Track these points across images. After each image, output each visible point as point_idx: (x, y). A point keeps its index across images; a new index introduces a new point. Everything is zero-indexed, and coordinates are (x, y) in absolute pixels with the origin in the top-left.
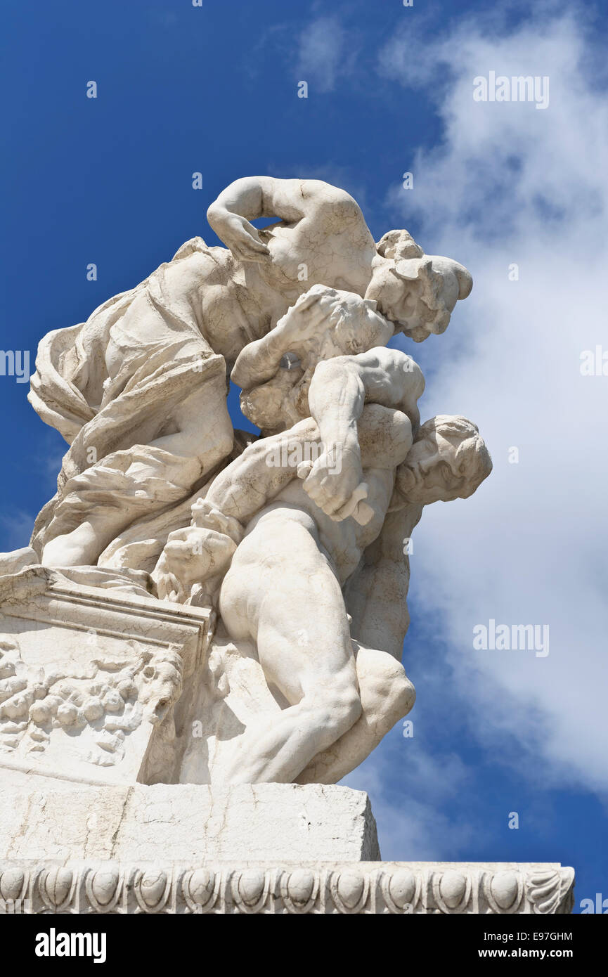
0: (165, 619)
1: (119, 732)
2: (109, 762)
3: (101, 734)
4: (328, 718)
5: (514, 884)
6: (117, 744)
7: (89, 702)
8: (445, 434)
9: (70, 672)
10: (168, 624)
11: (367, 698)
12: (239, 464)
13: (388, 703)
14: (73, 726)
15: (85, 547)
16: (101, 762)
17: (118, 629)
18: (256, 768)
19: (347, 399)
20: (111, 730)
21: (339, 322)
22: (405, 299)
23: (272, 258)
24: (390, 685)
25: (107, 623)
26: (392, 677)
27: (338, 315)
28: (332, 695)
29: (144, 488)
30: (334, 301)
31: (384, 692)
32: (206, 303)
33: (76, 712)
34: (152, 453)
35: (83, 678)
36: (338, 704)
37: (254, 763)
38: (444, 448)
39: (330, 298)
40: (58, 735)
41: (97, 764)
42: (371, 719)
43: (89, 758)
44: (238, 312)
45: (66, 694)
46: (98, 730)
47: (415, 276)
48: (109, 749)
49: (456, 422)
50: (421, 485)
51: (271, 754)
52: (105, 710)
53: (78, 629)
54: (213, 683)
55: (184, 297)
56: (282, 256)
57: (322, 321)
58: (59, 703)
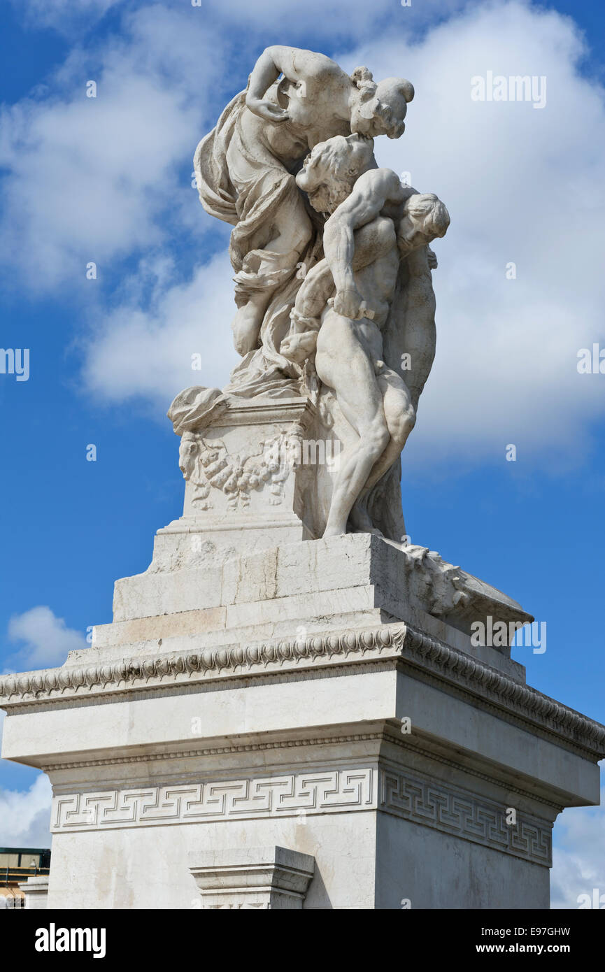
0: (287, 409)
1: (280, 484)
2: (279, 502)
3: (271, 487)
4: (373, 449)
5: (387, 635)
6: (280, 491)
7: (263, 471)
8: (415, 216)
9: (251, 453)
10: (290, 410)
11: (391, 428)
12: (304, 289)
13: (400, 429)
14: (258, 486)
15: (254, 317)
16: (276, 503)
17: (267, 420)
18: (345, 485)
19: (341, 254)
20: (276, 483)
21: (336, 169)
22: (373, 126)
23: (292, 119)
24: (399, 420)
25: (262, 418)
26: (399, 415)
27: (334, 164)
28: (372, 435)
29: (271, 279)
30: (330, 155)
31: (397, 424)
32: (270, 139)
33: (257, 480)
34: (269, 255)
35: (258, 455)
36: (376, 439)
37: (343, 483)
38: (417, 225)
39: (327, 154)
40: (253, 493)
41: (274, 505)
42: (396, 438)
43: (270, 502)
44: (290, 136)
45: (251, 471)
46: (270, 484)
47: (372, 116)
48: (277, 494)
49: (418, 208)
50: (412, 245)
51: (350, 477)
52: (270, 473)
53: (249, 425)
54: (324, 423)
55: (256, 141)
56: (297, 115)
57: (327, 170)
58: (249, 478)
